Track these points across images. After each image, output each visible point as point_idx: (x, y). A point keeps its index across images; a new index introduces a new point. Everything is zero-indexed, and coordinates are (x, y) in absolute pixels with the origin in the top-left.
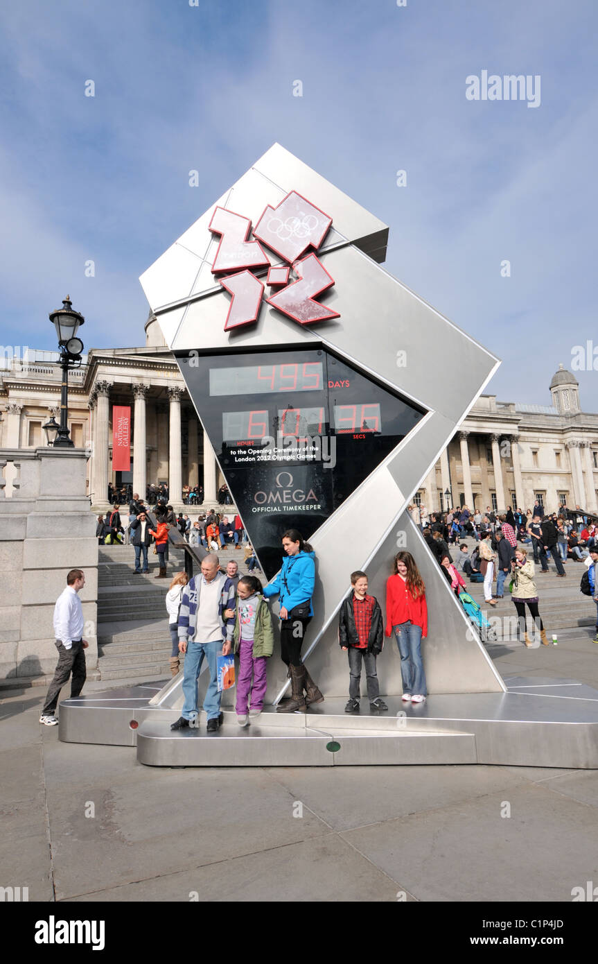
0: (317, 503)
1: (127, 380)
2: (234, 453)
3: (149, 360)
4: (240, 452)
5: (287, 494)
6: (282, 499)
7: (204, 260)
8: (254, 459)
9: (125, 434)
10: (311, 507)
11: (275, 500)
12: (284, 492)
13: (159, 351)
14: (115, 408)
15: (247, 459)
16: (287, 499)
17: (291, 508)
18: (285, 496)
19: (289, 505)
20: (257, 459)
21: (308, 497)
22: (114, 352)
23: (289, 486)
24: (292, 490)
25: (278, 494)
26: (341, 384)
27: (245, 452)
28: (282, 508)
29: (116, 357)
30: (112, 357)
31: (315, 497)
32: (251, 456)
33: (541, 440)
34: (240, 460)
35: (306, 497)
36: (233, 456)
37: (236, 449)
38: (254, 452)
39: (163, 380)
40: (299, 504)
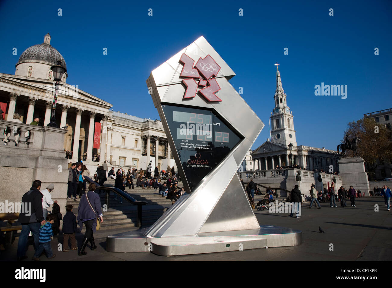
0: (208, 165)
1: (7, 90)
2: (181, 144)
3: (21, 82)
4: (183, 144)
5: (198, 161)
6: (197, 163)
7: (176, 71)
10: (206, 166)
11: (194, 163)
12: (198, 160)
13: (27, 79)
15: (186, 147)
16: (198, 163)
17: (200, 166)
18: (198, 162)
21: (206, 163)
23: (199, 158)
24: (200, 159)
25: (195, 161)
27: (185, 144)
28: (197, 166)
29: (3, 78)
31: (208, 163)
32: (187, 146)
35: (205, 163)
36: (181, 145)
37: (182, 142)
38: (188, 144)
39: (27, 93)
40: (202, 165)
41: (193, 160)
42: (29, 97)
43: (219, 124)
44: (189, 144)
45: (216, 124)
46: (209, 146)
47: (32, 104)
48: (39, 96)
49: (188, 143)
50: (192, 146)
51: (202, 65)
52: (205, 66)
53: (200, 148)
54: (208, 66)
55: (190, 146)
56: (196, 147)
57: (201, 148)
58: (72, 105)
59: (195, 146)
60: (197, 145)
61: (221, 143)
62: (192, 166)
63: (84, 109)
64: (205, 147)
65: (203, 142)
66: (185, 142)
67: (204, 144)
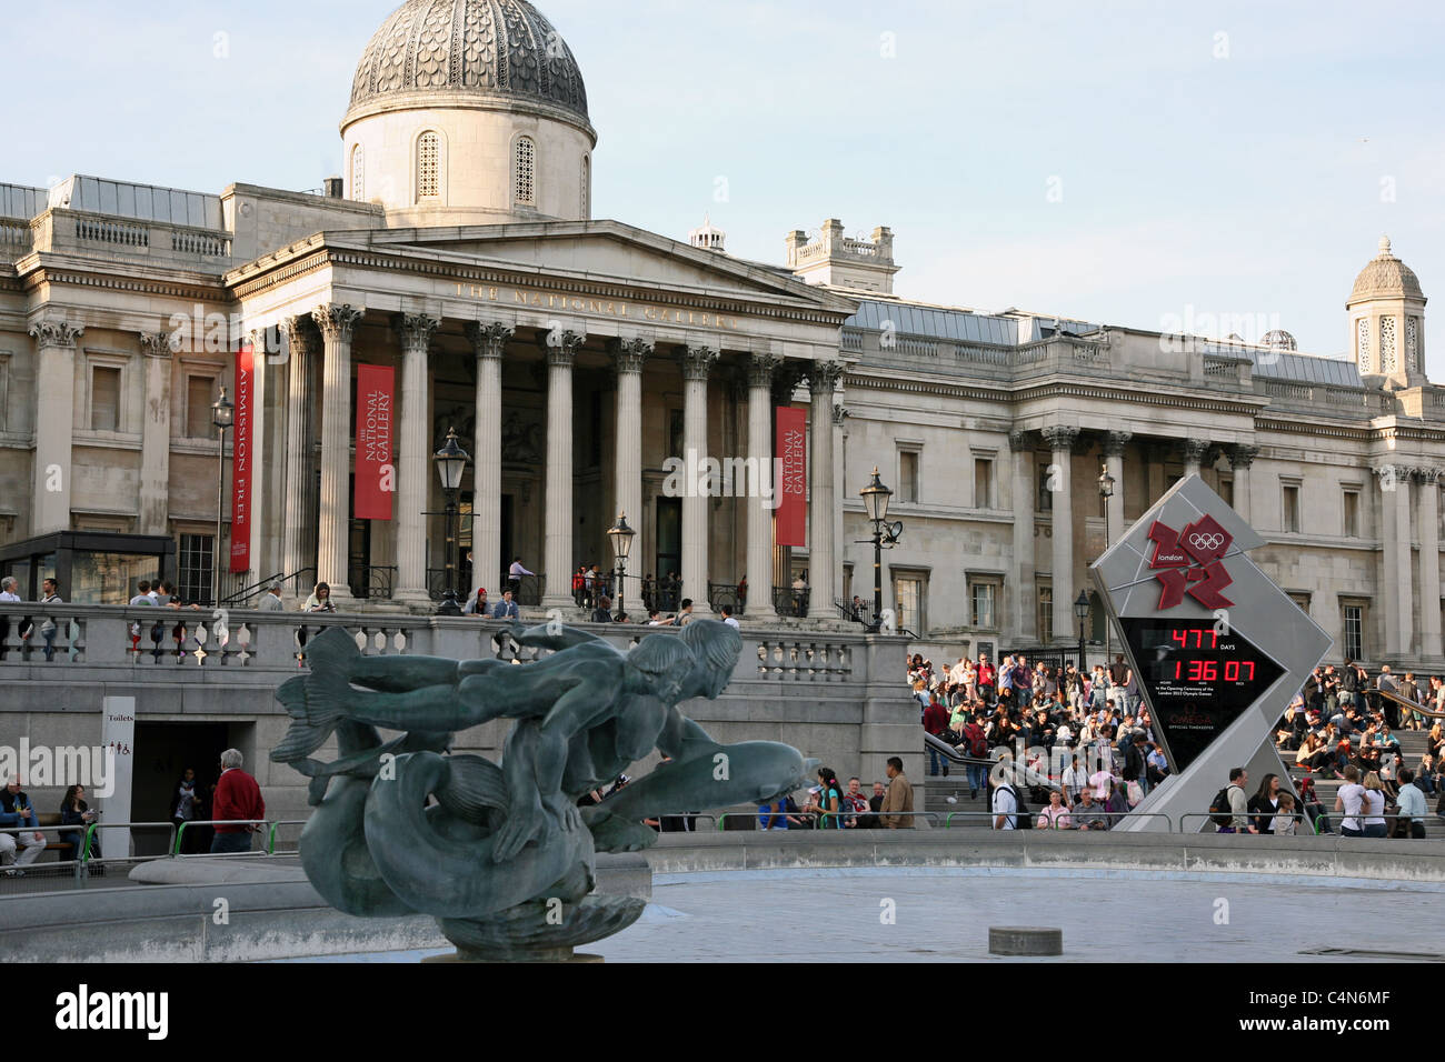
0: (1212, 725)
1: (391, 304)
3: (442, 259)
4: (1162, 688)
6: (1189, 722)
8: (1171, 693)
9: (383, 432)
10: (1207, 727)
11: (1184, 722)
12: (1190, 717)
13: (464, 237)
14: (363, 370)
15: (1167, 694)
17: (1194, 728)
18: (1190, 720)
19: (1192, 725)
20: (1173, 694)
21: (1206, 721)
22: (370, 238)
23: (1193, 713)
24: (1195, 715)
25: (1186, 718)
26: (1230, 648)
28: (1188, 728)
29: (372, 250)
30: (365, 248)
31: (1210, 721)
32: (1169, 691)
33: (1309, 457)
34: (1162, 694)
35: (1204, 720)
36: (1157, 691)
37: (1160, 686)
38: (1171, 689)
39: (468, 307)
40: (1199, 725)
41: (1182, 718)
42: (476, 323)
43: (1233, 648)
44: (1174, 689)
45: (1225, 646)
46: (1213, 689)
47: (491, 355)
48: (519, 313)
49: (1171, 686)
51: (1195, 539)
52: (1200, 539)
53: (1193, 694)
54: (1207, 538)
55: (1175, 691)
56: (1186, 694)
57: (1196, 694)
58: (662, 334)
59: (1184, 691)
60: (1187, 689)
61: (1238, 684)
62: (1179, 727)
63: (716, 344)
64: (1203, 692)
65: (1200, 683)
66: (1165, 686)
67: (1203, 686)
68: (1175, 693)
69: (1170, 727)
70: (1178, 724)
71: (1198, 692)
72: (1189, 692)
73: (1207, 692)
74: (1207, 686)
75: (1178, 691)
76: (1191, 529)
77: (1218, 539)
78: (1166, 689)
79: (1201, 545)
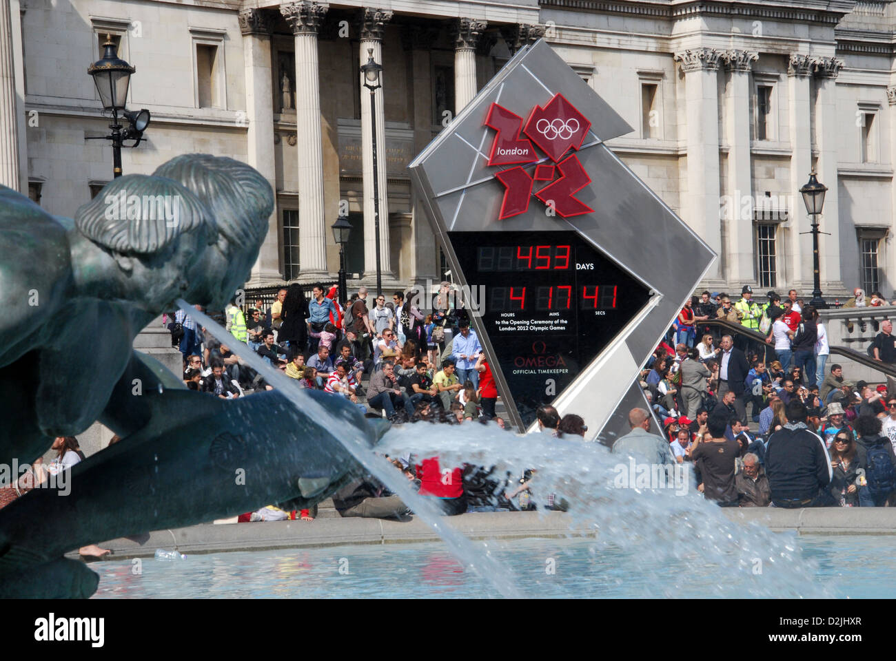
0: (565, 368)
2: (498, 323)
4: (503, 322)
5: (541, 360)
6: (537, 364)
8: (514, 329)
10: (561, 370)
11: (531, 364)
12: (539, 358)
15: (509, 329)
16: (541, 363)
17: (544, 371)
18: (539, 362)
19: (542, 369)
20: (517, 329)
21: (558, 363)
23: (542, 353)
24: (545, 356)
25: (534, 360)
26: (586, 267)
27: (507, 323)
28: (537, 372)
31: (563, 363)
32: (513, 326)
34: (503, 329)
35: (556, 362)
36: (498, 326)
37: (501, 319)
38: (515, 323)
40: (550, 368)
41: (528, 360)
43: (590, 267)
44: (518, 323)
45: (583, 267)
46: (566, 322)
49: (515, 319)
50: (525, 325)
51: (543, 125)
52: (550, 126)
53: (543, 329)
54: (558, 125)
55: (520, 325)
56: (534, 328)
57: (546, 328)
59: (530, 325)
60: (536, 322)
61: (598, 313)
62: (525, 372)
64: (555, 325)
65: (551, 314)
66: (507, 319)
67: (554, 318)
68: (520, 328)
69: (516, 372)
70: (524, 368)
71: (548, 325)
72: (537, 325)
73: (560, 325)
74: (560, 318)
75: (523, 325)
76: (539, 113)
77: (573, 124)
78: (511, 324)
79: (551, 134)
